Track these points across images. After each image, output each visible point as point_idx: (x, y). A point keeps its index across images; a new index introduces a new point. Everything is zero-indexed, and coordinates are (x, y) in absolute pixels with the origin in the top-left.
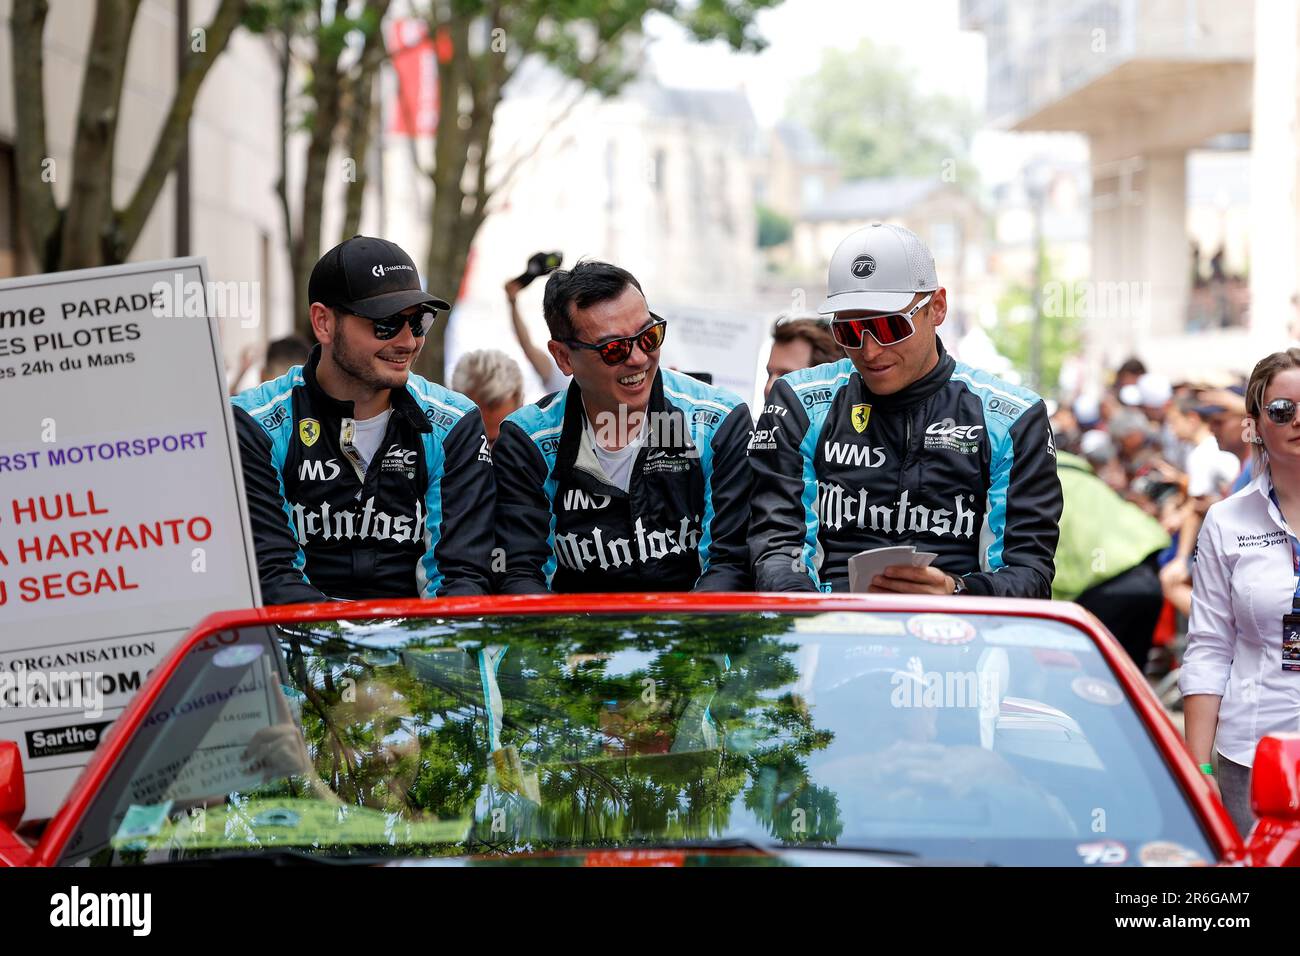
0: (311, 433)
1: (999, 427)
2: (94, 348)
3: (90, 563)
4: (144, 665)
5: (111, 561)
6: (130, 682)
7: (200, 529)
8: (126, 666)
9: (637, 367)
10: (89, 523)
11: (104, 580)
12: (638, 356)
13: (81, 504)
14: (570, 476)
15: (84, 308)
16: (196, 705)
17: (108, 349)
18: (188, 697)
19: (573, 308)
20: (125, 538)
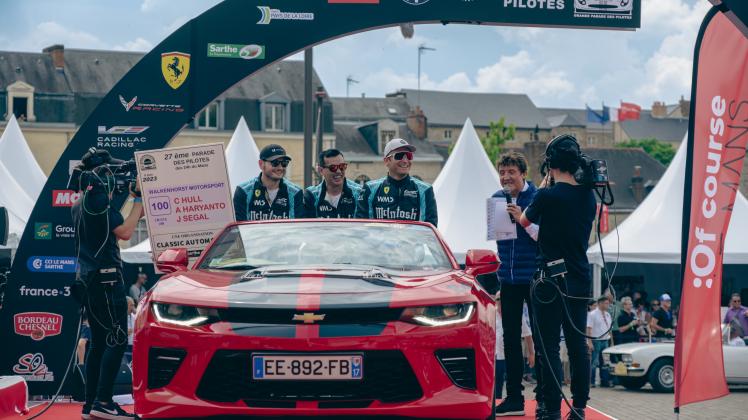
0: (258, 193)
1: (422, 192)
2: (199, 163)
3: (199, 213)
4: (210, 237)
5: (203, 212)
6: (207, 241)
7: (222, 206)
8: (207, 237)
9: (338, 174)
10: (199, 203)
11: (201, 217)
12: (339, 171)
13: (197, 199)
14: (323, 202)
15: (197, 154)
16: (225, 243)
17: (202, 163)
18: (224, 241)
19: (325, 159)
20: (206, 207)
